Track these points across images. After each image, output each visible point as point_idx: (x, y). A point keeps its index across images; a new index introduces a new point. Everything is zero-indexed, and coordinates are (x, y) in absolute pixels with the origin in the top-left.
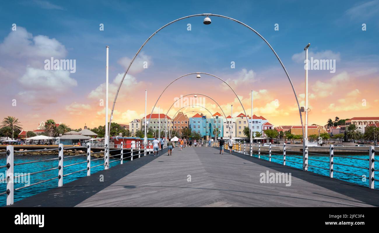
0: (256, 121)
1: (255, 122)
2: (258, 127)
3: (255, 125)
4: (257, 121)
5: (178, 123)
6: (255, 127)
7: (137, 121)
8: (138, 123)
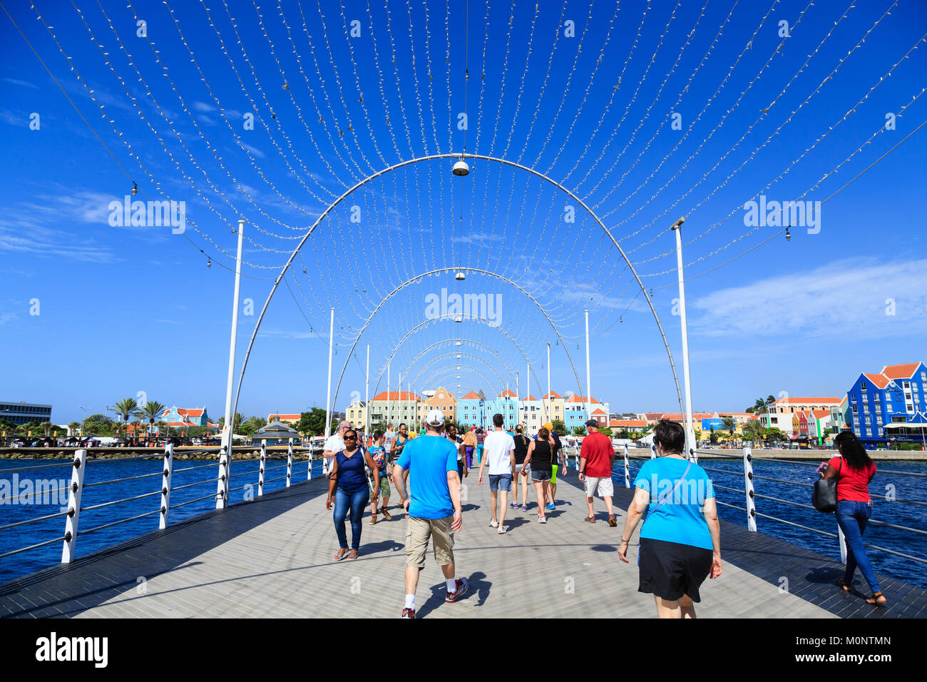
0: (578, 407)
1: (576, 408)
2: (581, 417)
3: (576, 413)
4: (580, 407)
6: (576, 418)
7: (361, 406)
8: (362, 409)
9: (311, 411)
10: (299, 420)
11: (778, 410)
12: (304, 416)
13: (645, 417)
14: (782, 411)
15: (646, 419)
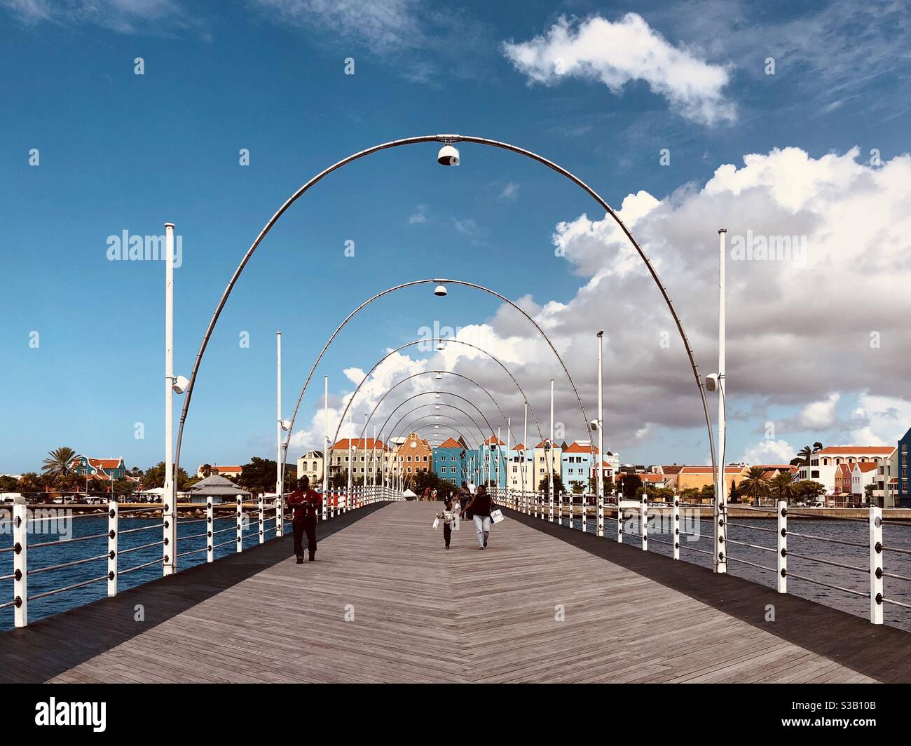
0: (577, 458)
1: (575, 459)
2: (581, 471)
3: (575, 466)
4: (580, 458)
5: (407, 461)
6: (576, 471)
7: (316, 456)
8: (316, 460)
9: (252, 462)
10: (240, 473)
11: (821, 462)
12: (245, 468)
13: (661, 469)
14: (825, 463)
15: (663, 473)
